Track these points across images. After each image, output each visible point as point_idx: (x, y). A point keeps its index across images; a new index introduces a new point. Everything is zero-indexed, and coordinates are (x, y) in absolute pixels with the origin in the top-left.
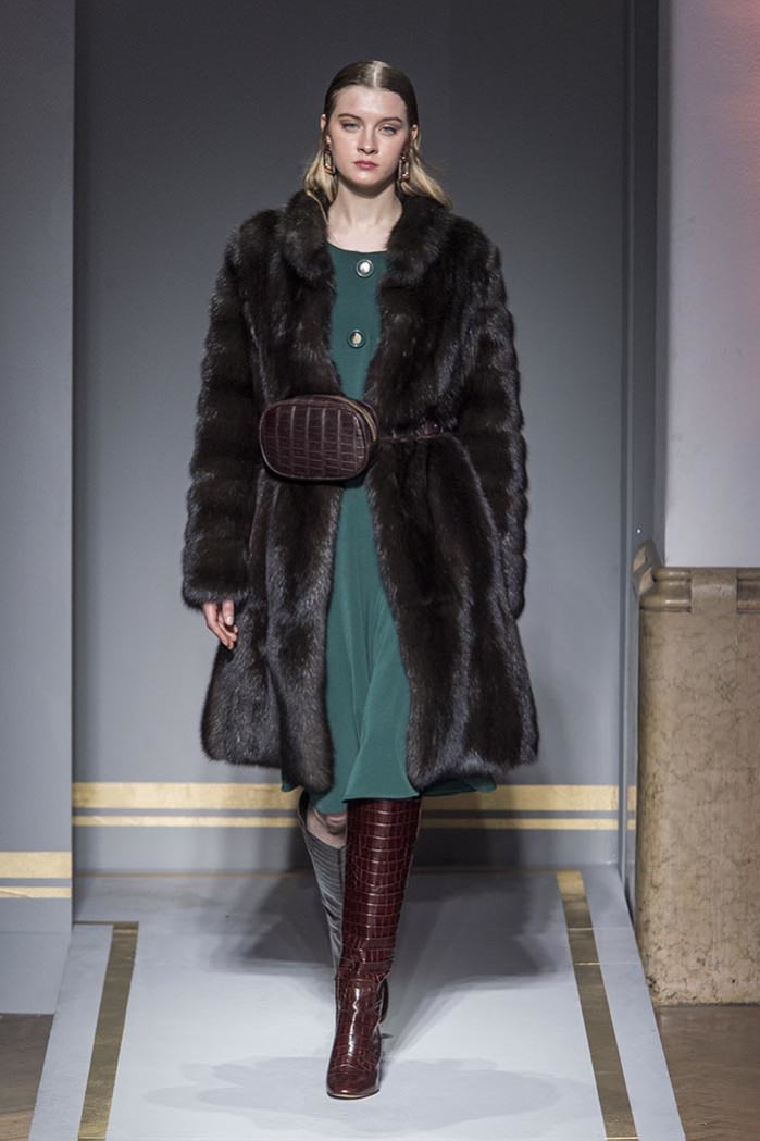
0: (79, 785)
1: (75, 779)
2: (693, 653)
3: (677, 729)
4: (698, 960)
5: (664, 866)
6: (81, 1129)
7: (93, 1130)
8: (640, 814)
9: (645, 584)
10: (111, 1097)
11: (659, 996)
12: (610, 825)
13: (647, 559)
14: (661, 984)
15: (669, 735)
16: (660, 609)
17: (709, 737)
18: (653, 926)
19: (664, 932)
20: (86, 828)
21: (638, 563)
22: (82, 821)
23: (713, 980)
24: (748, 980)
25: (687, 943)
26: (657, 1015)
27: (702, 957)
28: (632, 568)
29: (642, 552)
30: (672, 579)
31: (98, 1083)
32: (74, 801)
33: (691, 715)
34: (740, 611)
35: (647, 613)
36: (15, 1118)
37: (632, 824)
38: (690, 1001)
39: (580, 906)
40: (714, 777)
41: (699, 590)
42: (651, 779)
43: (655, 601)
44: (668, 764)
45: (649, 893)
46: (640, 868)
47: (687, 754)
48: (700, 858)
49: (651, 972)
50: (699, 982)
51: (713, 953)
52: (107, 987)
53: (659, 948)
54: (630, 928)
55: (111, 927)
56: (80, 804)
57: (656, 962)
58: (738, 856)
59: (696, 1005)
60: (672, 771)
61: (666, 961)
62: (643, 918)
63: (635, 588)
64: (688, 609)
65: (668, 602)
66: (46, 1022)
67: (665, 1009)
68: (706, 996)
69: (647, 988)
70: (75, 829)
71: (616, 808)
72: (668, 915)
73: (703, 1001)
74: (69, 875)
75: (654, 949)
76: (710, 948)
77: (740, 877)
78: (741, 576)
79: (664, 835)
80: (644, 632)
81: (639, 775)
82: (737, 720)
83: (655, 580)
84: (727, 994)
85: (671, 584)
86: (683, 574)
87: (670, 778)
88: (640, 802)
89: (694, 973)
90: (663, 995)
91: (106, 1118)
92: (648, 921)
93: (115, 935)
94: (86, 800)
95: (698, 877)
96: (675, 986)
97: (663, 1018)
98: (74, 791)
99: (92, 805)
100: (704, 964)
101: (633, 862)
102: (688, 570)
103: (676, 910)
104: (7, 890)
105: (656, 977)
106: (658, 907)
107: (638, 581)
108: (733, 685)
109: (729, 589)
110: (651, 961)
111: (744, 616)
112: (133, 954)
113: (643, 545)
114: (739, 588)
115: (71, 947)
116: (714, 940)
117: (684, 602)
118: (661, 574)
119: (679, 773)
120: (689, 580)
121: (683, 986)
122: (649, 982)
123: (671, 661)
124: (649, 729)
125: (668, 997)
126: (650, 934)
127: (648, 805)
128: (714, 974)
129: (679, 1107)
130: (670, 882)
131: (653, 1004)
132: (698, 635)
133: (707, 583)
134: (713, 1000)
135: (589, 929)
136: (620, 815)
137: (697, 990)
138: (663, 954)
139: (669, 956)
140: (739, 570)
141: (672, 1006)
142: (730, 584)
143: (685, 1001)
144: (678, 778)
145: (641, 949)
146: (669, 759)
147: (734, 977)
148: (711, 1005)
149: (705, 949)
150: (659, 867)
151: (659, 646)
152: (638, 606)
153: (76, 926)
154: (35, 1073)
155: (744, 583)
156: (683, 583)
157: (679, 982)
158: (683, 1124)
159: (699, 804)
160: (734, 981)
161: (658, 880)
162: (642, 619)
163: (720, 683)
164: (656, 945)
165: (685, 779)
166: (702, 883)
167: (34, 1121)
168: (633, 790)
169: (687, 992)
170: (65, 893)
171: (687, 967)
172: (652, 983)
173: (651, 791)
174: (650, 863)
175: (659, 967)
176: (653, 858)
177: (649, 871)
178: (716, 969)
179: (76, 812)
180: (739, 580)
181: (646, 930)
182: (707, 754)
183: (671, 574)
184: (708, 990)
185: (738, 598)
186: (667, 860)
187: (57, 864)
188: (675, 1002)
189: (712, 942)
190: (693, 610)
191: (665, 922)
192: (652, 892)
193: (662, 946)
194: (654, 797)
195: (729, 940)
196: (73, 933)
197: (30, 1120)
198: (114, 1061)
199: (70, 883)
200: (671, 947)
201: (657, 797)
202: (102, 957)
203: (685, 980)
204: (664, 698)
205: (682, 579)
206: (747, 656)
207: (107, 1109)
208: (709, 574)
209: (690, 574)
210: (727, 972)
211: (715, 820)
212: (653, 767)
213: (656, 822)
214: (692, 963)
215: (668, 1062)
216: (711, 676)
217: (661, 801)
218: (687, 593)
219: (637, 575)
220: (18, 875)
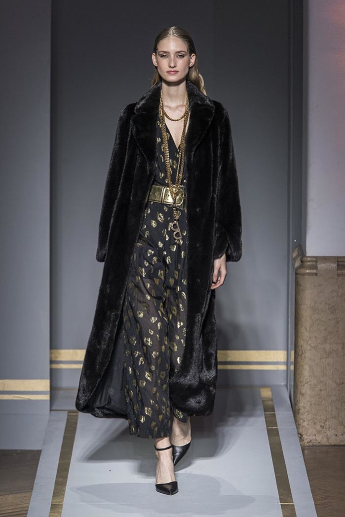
0: (53, 351)
1: (51, 348)
2: (318, 293)
3: (312, 326)
4: (321, 426)
5: (306, 385)
6: (52, 500)
7: (57, 500)
8: (296, 363)
9: (297, 264)
10: (66, 485)
11: (304, 442)
12: (283, 368)
13: (298, 253)
14: (305, 437)
15: (308, 329)
16: (304, 274)
17: (325, 330)
18: (301, 411)
19: (306, 414)
20: (57, 370)
21: (295, 255)
22: (55, 366)
23: (327, 435)
24: (342, 435)
25: (316, 419)
26: (303, 451)
27: (323, 425)
28: (292, 257)
29: (296, 250)
30: (309, 261)
31: (61, 480)
32: (51, 358)
33: (317, 320)
34: (339, 275)
35: (299, 276)
36: (24, 495)
37: (292, 367)
38: (318, 444)
39: (270, 403)
40: (328, 347)
41: (321, 266)
42: (300, 348)
43: (302, 271)
44: (307, 341)
45: (300, 397)
46: (296, 386)
47: (316, 337)
48: (321, 382)
49: (300, 431)
50: (321, 436)
51: (327, 423)
52: (65, 438)
53: (304, 421)
54: (291, 413)
55: (67, 412)
56: (54, 359)
57: (303, 427)
58: (338, 381)
59: (320, 446)
60: (310, 344)
61: (307, 427)
62: (297, 408)
63: (293, 265)
64: (316, 274)
65: (308, 271)
66: (39, 453)
67: (307, 448)
68: (324, 442)
69: (298, 439)
70: (51, 370)
71: (285, 360)
72: (308, 406)
73: (323, 444)
74: (48, 389)
75: (302, 421)
76: (326, 421)
77: (339, 390)
78: (339, 260)
79: (306, 372)
80: (297, 284)
81: (295, 346)
82: (338, 322)
83: (302, 262)
84: (333, 441)
85: (309, 263)
86: (314, 259)
87: (309, 347)
88: (295, 358)
89: (319, 432)
90: (306, 441)
91: (64, 495)
92: (299, 409)
93: (68, 416)
94: (56, 357)
95: (321, 390)
96: (311, 438)
97: (306, 452)
98: (51, 353)
99: (59, 359)
100: (323, 428)
101: (292, 384)
102: (316, 257)
103: (311, 404)
104: (22, 396)
105: (303, 433)
106: (304, 403)
107: (295, 262)
108: (336, 307)
109: (334, 266)
110: (301, 427)
111: (340, 278)
112: (76, 424)
113: (297, 247)
114: (338, 265)
115: (49, 421)
116: (328, 417)
117: (315, 271)
118: (305, 259)
119: (313, 345)
120: (316, 262)
121: (314, 437)
122: (299, 436)
123: (309, 297)
124: (299, 326)
125: (308, 442)
126: (300, 415)
127: (299, 359)
128: (328, 433)
129: (312, 491)
130: (308, 392)
131: (301, 445)
132: (320, 285)
133: (324, 263)
134: (327, 444)
135: (274, 413)
136: (287, 363)
137: (320, 439)
138: (305, 424)
139: (308, 424)
140: (338, 257)
141: (309, 446)
142: (334, 263)
143: (315, 444)
144: (312, 347)
145: (296, 421)
146: (308, 339)
147: (336, 433)
148: (326, 446)
149: (323, 421)
150: (304, 386)
151: (304, 290)
152: (294, 274)
153: (52, 412)
154: (33, 476)
155: (341, 263)
156: (314, 263)
157: (313, 436)
158: (313, 497)
159: (321, 359)
160: (336, 435)
161: (303, 391)
162: (296, 278)
163: (330, 306)
164: (303, 419)
165: (315, 348)
166: (323, 393)
167: (32, 496)
168: (293, 352)
169: (316, 440)
170: (47, 397)
171: (316, 429)
172: (301, 436)
173: (300, 353)
174: (300, 384)
175: (304, 429)
176: (301, 382)
177: (300, 387)
178: (329, 430)
179: (52, 362)
180: (338, 262)
181: (298, 413)
182: (324, 337)
183: (309, 259)
184: (325, 439)
185: (338, 270)
186: (307, 383)
187: (43, 385)
188: (311, 444)
189: (327, 418)
190: (318, 275)
191: (306, 410)
192: (301, 397)
193: (305, 420)
194: (301, 356)
195: (334, 417)
196: (50, 414)
197: (31, 496)
198: (67, 470)
199: (49, 393)
200: (309, 421)
201: (303, 356)
202: (62, 425)
203: (315, 435)
204: (306, 313)
205: (313, 261)
206: (342, 295)
207: (64, 491)
208: (325, 259)
209: (317, 259)
210: (333, 431)
211: (328, 365)
212: (301, 342)
213: (303, 366)
214: (318, 427)
215: (307, 471)
216: (326, 303)
217: (304, 357)
218: (316, 267)
219: (294, 260)
220: (26, 390)
